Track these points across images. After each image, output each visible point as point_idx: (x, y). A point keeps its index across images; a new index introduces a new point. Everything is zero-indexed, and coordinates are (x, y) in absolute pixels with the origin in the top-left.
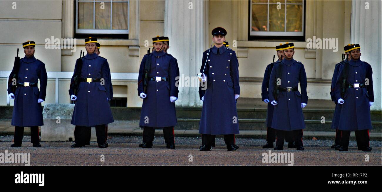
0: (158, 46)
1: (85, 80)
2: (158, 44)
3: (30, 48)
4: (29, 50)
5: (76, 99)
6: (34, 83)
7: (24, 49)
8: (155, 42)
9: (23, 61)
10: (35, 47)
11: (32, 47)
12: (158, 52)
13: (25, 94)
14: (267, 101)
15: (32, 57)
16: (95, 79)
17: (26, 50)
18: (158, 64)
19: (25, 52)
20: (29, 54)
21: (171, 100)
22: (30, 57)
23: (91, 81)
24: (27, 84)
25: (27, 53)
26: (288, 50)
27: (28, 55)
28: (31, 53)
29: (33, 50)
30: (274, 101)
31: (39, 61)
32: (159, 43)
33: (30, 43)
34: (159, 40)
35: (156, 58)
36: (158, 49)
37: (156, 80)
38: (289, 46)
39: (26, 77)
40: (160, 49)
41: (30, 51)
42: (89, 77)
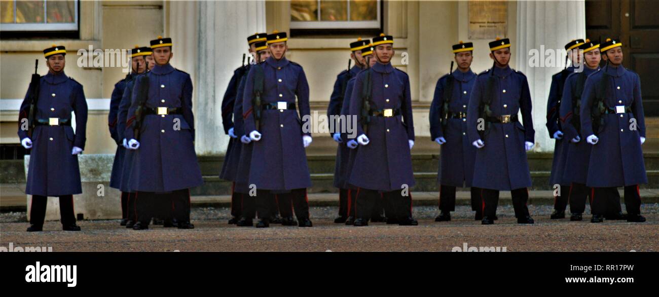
0: (278, 49)
1: (156, 112)
2: (278, 47)
3: (57, 59)
4: (57, 61)
5: (138, 146)
6: (66, 119)
7: (46, 60)
8: (272, 43)
9: (44, 81)
10: (65, 56)
11: (61, 55)
12: (278, 60)
13: (51, 139)
14: (441, 141)
15: (61, 73)
16: (172, 110)
17: (51, 61)
18: (280, 80)
19: (48, 64)
20: (57, 69)
21: (305, 143)
22: (57, 74)
23: (166, 113)
24: (54, 121)
25: (52, 67)
26: (501, 50)
27: (55, 70)
28: (59, 67)
29: (62, 61)
30: (480, 141)
31: (73, 80)
32: (281, 43)
33: (57, 49)
34: (280, 38)
35: (275, 69)
36: (278, 54)
37: (279, 108)
38: (503, 43)
39: (53, 109)
40: (281, 55)
41: (58, 63)
42: (163, 105)
